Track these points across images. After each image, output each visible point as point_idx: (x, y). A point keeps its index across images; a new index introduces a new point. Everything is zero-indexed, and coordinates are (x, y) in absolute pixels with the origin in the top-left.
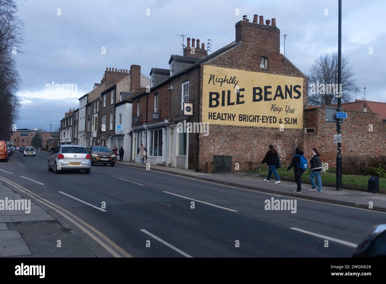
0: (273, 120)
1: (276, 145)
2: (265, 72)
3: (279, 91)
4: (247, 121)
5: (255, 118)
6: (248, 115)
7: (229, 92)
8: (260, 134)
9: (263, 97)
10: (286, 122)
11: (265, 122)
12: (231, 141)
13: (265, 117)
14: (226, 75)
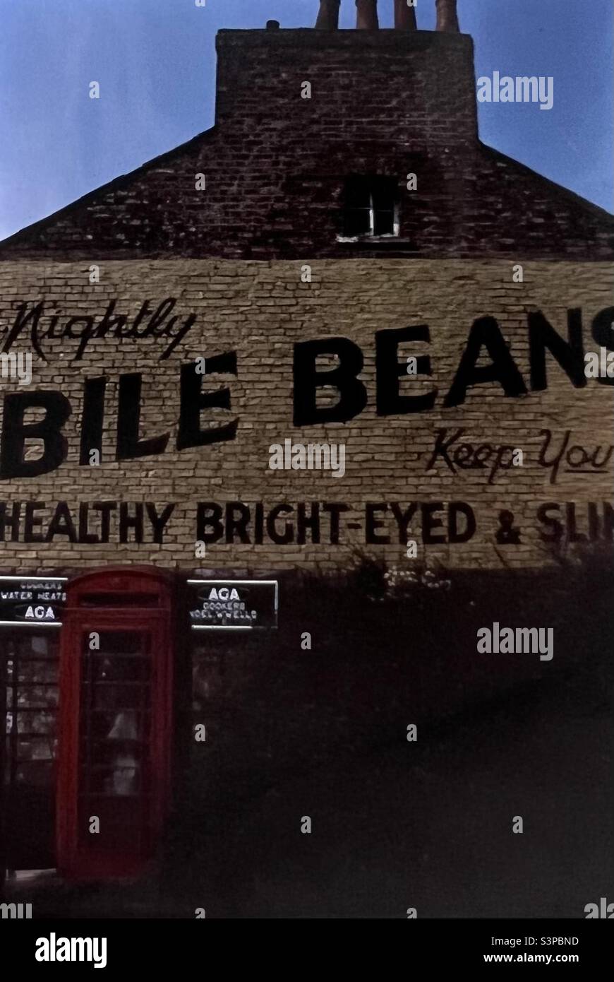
0: (452, 527)
3: (484, 351)
4: (252, 539)
5: (315, 520)
6: (260, 507)
9: (372, 392)
10: (550, 531)
11: (385, 540)
13: (389, 507)
14: (113, 297)
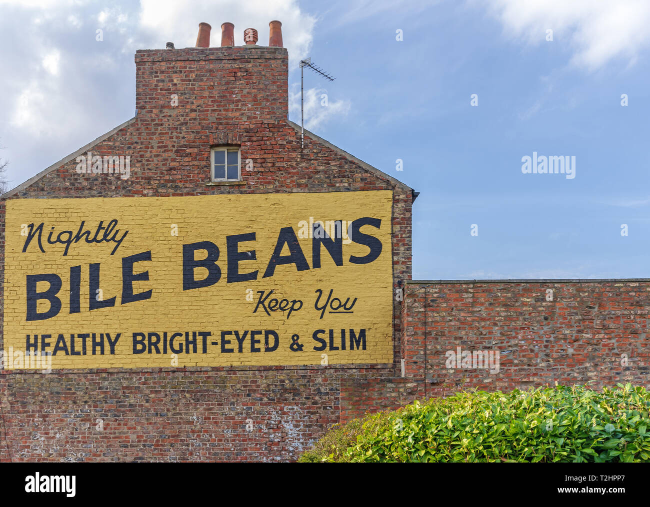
0: (267, 343)
1: (280, 422)
2: (229, 193)
3: (285, 247)
5: (195, 341)
6: (165, 334)
7: (95, 269)
8: (216, 390)
10: (320, 345)
11: (231, 351)
12: (107, 416)
13: (233, 333)
14: (83, 219)
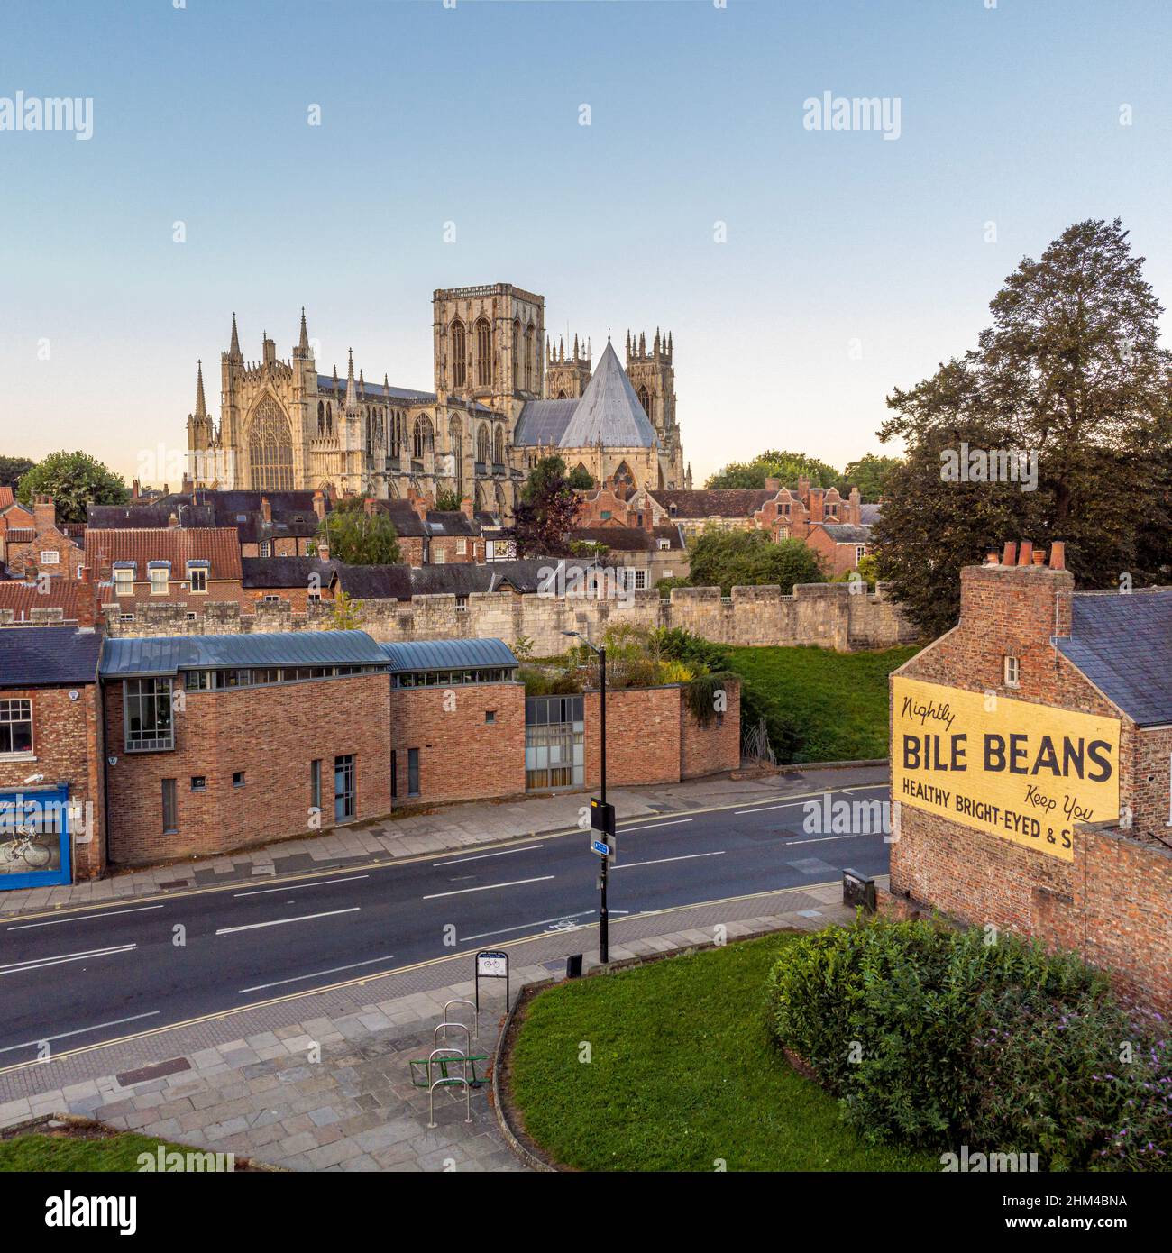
0: (1033, 829)
3: (1046, 751)
4: (972, 814)
5: (990, 812)
6: (974, 801)
7: (937, 738)
8: (1002, 856)
9: (1008, 762)
10: (1067, 843)
11: (1011, 828)
12: (943, 851)
13: (1013, 814)
14: (931, 700)
